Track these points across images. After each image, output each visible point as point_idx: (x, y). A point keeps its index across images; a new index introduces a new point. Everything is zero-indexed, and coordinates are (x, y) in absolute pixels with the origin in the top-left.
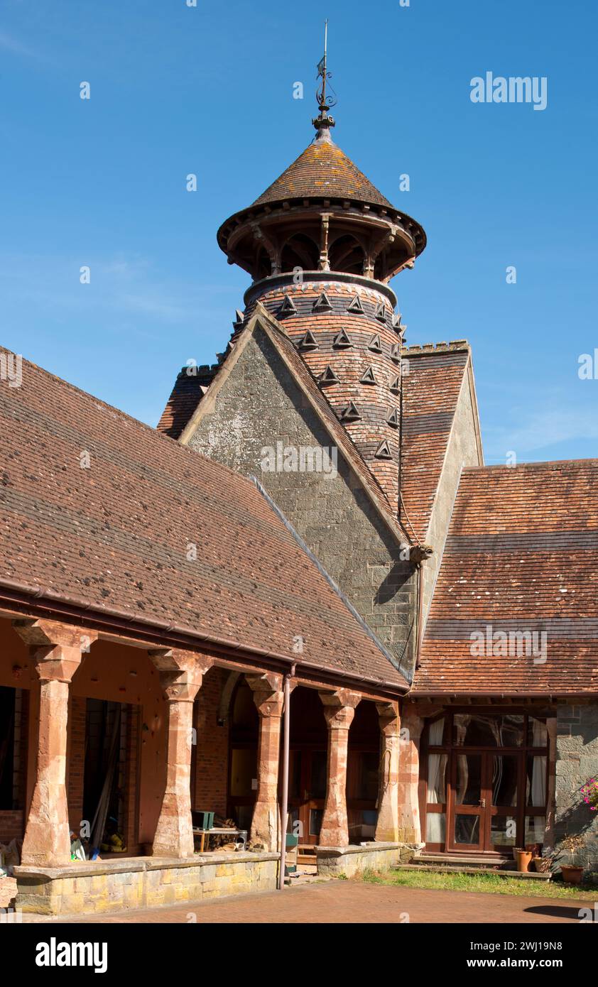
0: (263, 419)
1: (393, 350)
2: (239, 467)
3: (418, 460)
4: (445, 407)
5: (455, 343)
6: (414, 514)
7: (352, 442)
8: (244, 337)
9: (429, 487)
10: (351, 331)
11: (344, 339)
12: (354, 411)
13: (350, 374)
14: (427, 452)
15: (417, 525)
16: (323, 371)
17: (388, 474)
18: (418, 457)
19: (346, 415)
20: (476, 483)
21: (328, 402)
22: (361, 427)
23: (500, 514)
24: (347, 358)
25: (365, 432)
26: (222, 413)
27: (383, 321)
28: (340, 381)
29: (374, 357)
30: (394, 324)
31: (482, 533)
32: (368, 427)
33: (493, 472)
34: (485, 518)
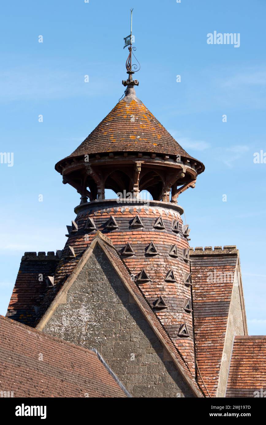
0: (101, 309)
1: (184, 253)
2: (85, 342)
3: (207, 337)
4: (223, 298)
5: (228, 248)
6: (207, 378)
7: (162, 325)
8: (88, 253)
9: (216, 358)
10: (157, 242)
11: (153, 250)
12: (162, 303)
13: (158, 275)
14: (213, 331)
15: (210, 386)
16: (139, 272)
17: (187, 348)
18: (207, 334)
19: (157, 305)
20: (245, 349)
21: (144, 295)
22: (168, 314)
23: (263, 373)
24: (155, 263)
25: (170, 317)
26: (71, 304)
27: (177, 232)
28: (152, 280)
29: (173, 261)
30: (184, 232)
31: (251, 387)
32: (172, 314)
33: (257, 341)
34: (252, 376)
